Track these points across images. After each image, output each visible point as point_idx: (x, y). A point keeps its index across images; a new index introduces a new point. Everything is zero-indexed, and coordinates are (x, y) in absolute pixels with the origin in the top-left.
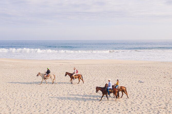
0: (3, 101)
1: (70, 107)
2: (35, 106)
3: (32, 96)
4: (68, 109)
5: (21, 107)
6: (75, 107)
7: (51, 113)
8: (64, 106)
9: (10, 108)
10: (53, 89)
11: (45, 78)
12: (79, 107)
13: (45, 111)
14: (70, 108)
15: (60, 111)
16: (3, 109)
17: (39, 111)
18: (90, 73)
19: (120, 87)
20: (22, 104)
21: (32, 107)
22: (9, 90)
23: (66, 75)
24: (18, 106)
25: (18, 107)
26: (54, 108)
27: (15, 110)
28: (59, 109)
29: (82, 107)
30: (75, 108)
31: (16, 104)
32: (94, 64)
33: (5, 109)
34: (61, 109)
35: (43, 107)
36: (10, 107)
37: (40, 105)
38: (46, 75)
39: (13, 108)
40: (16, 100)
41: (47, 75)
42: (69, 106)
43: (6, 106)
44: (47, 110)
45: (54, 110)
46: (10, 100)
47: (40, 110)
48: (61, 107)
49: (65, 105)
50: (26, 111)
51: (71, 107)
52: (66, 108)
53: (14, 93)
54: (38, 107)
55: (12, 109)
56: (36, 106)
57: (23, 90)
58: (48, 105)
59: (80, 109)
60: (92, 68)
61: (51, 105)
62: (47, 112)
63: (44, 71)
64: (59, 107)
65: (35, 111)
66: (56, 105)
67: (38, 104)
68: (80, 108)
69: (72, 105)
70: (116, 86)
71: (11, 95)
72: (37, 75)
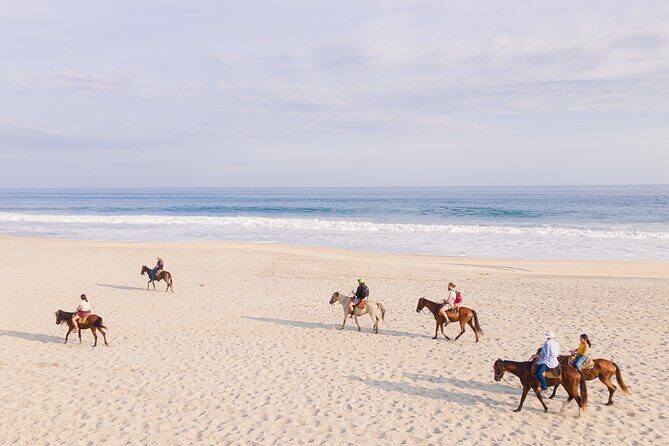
0: (295, 383)
1: (518, 431)
2: (394, 411)
3: (383, 374)
4: (510, 437)
5: (349, 407)
6: (539, 435)
7: (449, 441)
8: (496, 424)
9: (317, 407)
10: (455, 359)
11: (352, 313)
12: (555, 433)
13: (430, 431)
14: (518, 434)
15: (481, 439)
16: (297, 406)
17: (409, 431)
18: (596, 309)
19: (592, 363)
20: (353, 400)
21: (384, 413)
22: (312, 350)
23: (419, 308)
24: (341, 405)
25: (342, 409)
26: (459, 424)
27: (333, 417)
28: (478, 433)
29: (566, 438)
30: (539, 438)
31: (334, 396)
32: (611, 278)
33: (301, 407)
34: (484, 431)
35: (421, 419)
36: (318, 404)
37: (411, 409)
38: (353, 304)
39: (324, 407)
40: (334, 383)
41: (357, 301)
42: (516, 425)
43: (304, 400)
44: (437, 431)
45: (461, 432)
46: (315, 382)
47: (412, 428)
48: (484, 427)
49: (501, 420)
50: (366, 423)
51: (522, 429)
52: (505, 432)
53: (328, 361)
54: (406, 414)
55: (322, 412)
56: (399, 410)
57: (355, 353)
58: (439, 412)
59: (557, 441)
60: (606, 294)
61: (449, 415)
62: (435, 438)
63: (349, 290)
64: (477, 426)
65: (394, 429)
66: (466, 418)
67: (404, 406)
68: (558, 438)
69: (526, 423)
70: (577, 358)
71: (318, 364)
72: (332, 302)
